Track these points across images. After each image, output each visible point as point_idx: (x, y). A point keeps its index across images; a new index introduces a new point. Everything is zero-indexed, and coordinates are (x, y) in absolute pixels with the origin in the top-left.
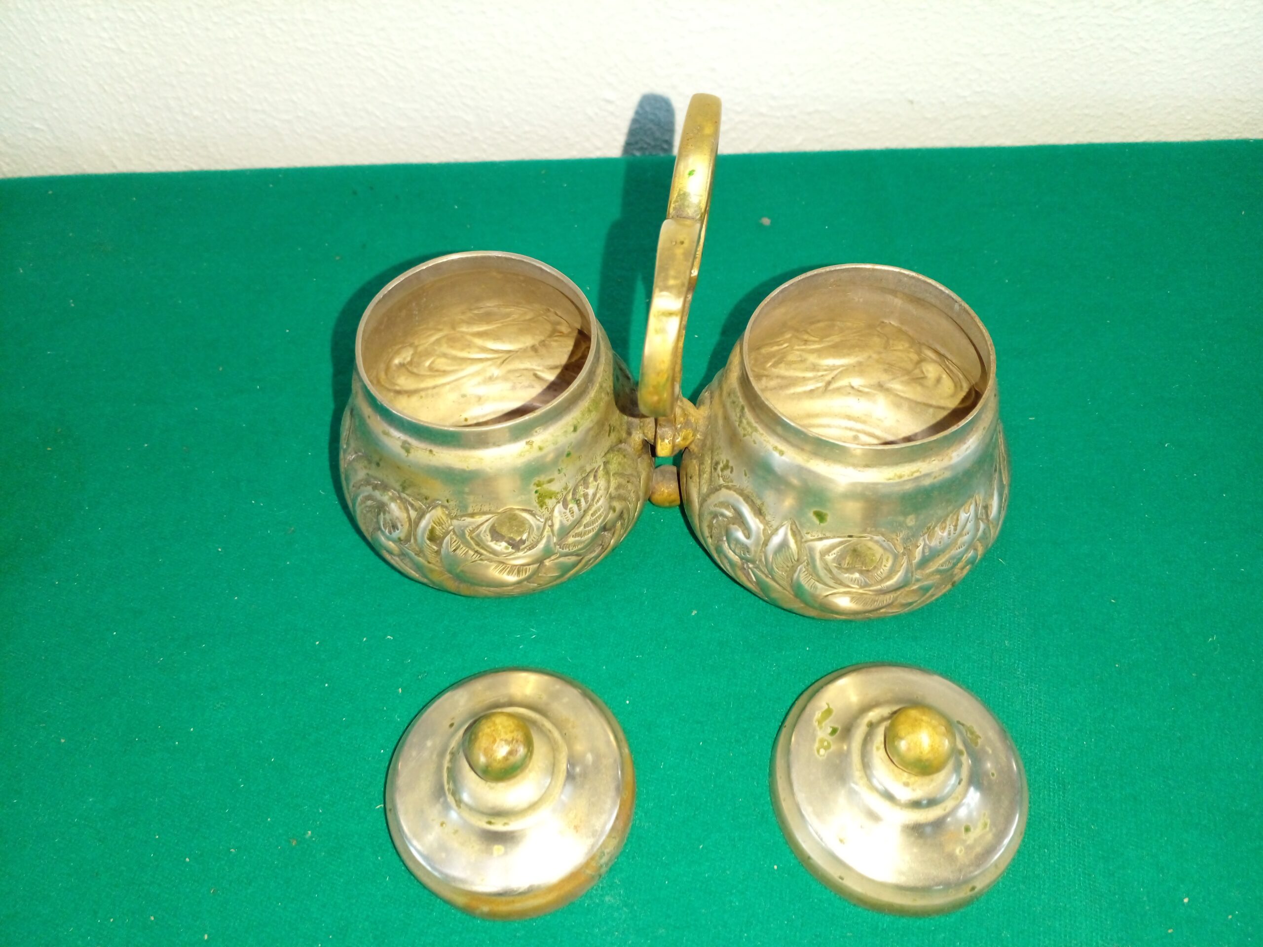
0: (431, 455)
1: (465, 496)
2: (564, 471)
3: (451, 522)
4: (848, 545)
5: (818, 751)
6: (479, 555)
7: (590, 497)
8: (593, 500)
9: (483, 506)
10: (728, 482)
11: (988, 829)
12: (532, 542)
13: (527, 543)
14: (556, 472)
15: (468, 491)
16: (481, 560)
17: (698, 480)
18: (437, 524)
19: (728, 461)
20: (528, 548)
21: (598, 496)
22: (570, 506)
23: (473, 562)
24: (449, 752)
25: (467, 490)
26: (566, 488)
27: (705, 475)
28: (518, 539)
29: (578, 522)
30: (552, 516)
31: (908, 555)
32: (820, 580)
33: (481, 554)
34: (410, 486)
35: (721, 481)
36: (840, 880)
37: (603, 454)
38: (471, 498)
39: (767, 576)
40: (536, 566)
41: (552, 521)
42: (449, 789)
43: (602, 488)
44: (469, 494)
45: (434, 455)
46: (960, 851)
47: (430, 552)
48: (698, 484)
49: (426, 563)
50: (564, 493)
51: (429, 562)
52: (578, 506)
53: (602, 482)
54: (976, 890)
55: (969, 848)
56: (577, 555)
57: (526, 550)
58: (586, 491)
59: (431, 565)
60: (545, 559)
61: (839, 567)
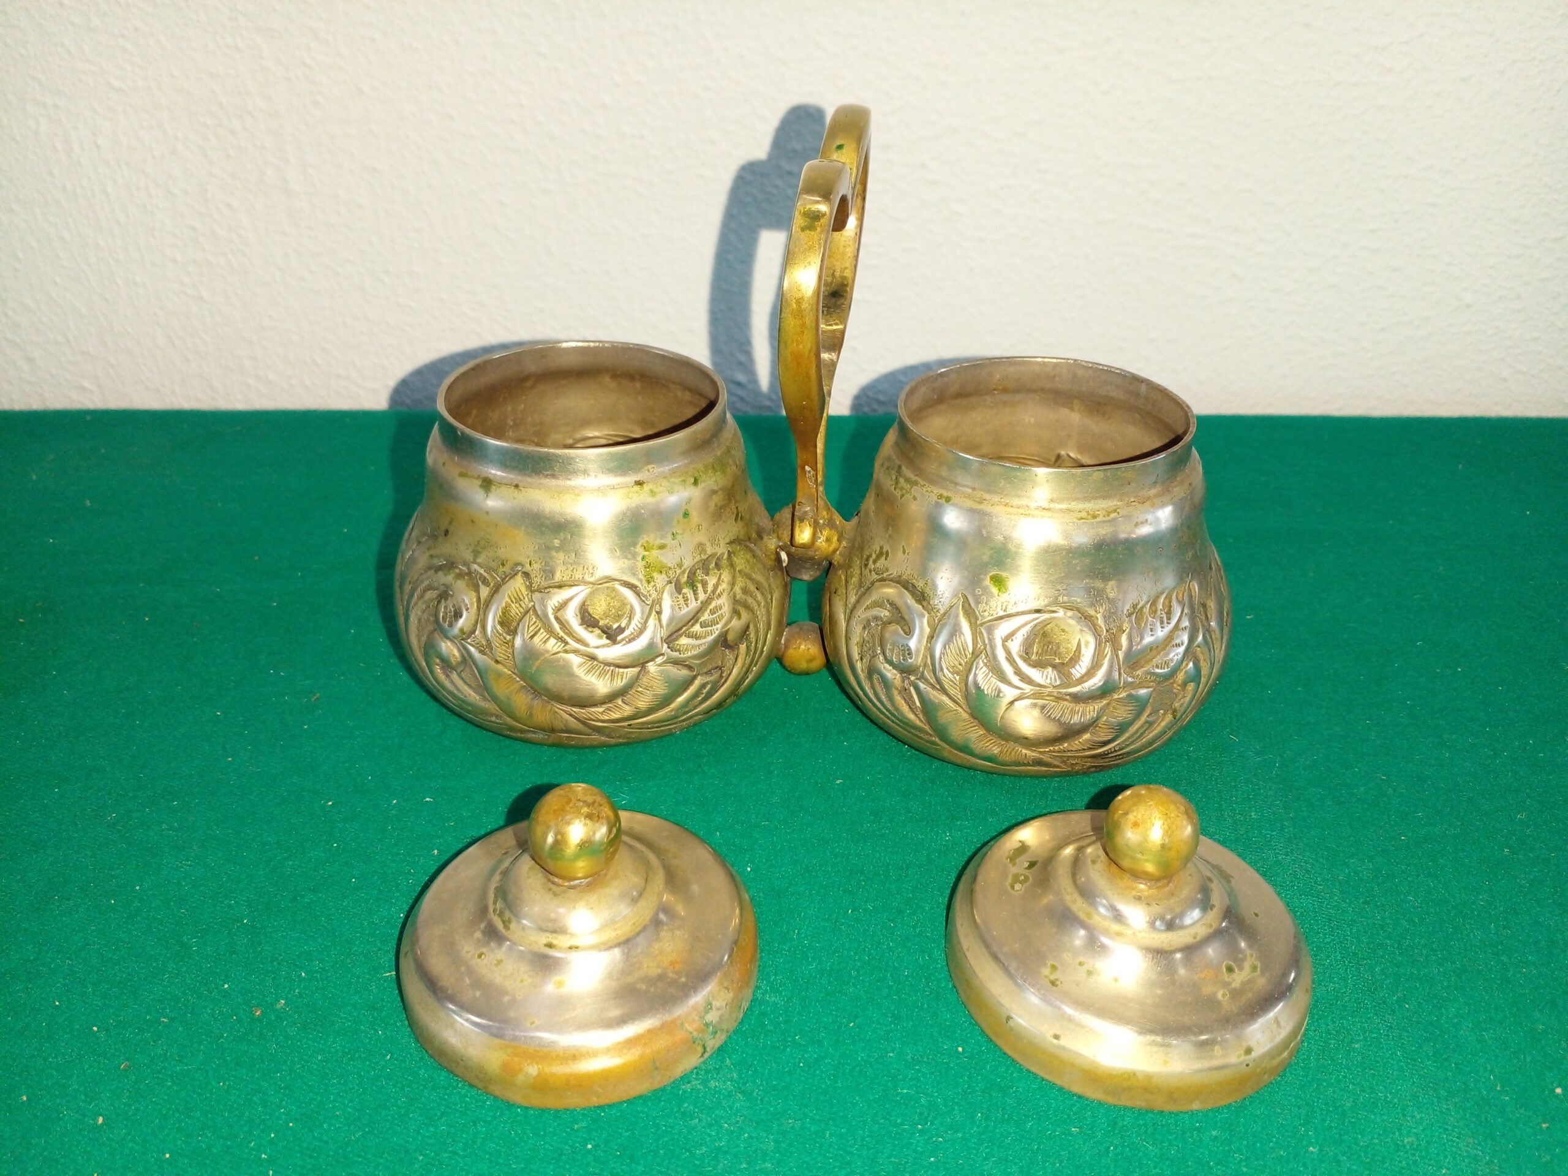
0: (516, 491)
1: (554, 553)
2: (679, 537)
3: (531, 596)
4: (1036, 626)
5: (1013, 887)
6: (563, 645)
7: (710, 588)
8: (714, 592)
9: (575, 571)
10: (882, 574)
11: (1259, 972)
12: (633, 631)
13: (627, 633)
14: (670, 537)
15: (558, 545)
16: (566, 652)
17: (844, 591)
18: (513, 599)
19: (881, 548)
20: (627, 640)
21: (720, 588)
22: (684, 591)
23: (554, 654)
24: (500, 870)
25: (557, 543)
26: (680, 565)
27: (854, 579)
28: (615, 626)
29: (694, 618)
30: (661, 598)
31: (1112, 642)
32: (1003, 678)
33: (566, 643)
34: (484, 548)
35: (875, 576)
36: (1055, 1041)
37: (728, 540)
38: (560, 557)
39: (933, 687)
40: (636, 670)
41: (660, 606)
42: (495, 911)
43: (726, 580)
44: (558, 549)
45: (520, 490)
46: (1224, 995)
47: (500, 644)
48: (845, 596)
49: (493, 663)
50: (678, 571)
51: (497, 662)
52: (694, 594)
53: (726, 576)
54: (1254, 1054)
55: (1235, 994)
56: (690, 668)
57: (624, 642)
58: (705, 577)
59: (500, 667)
60: (648, 662)
61: (1026, 656)
